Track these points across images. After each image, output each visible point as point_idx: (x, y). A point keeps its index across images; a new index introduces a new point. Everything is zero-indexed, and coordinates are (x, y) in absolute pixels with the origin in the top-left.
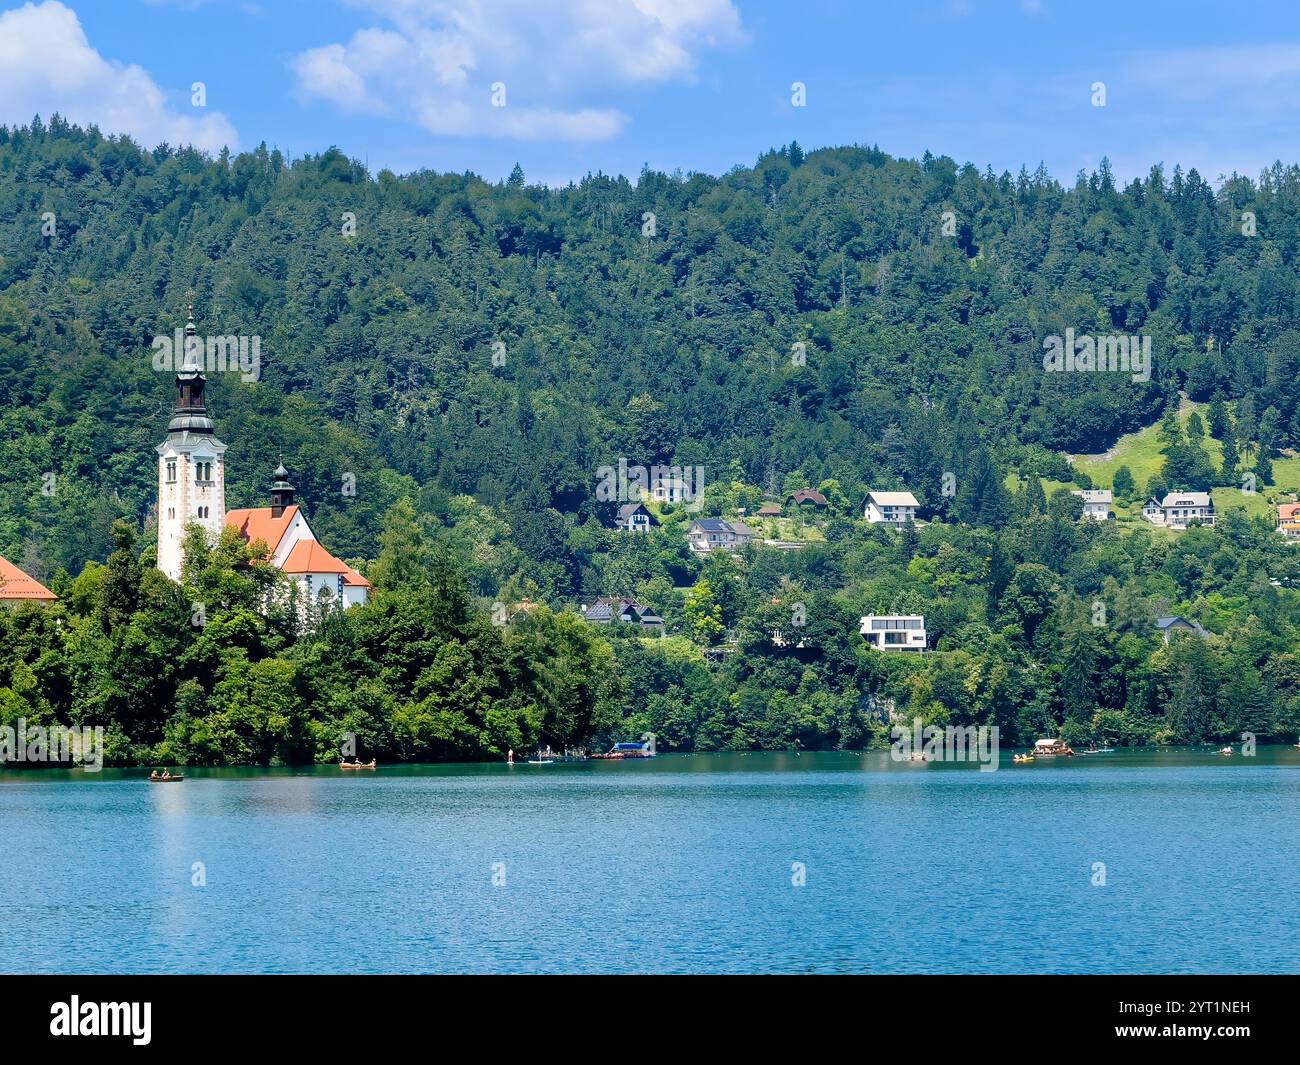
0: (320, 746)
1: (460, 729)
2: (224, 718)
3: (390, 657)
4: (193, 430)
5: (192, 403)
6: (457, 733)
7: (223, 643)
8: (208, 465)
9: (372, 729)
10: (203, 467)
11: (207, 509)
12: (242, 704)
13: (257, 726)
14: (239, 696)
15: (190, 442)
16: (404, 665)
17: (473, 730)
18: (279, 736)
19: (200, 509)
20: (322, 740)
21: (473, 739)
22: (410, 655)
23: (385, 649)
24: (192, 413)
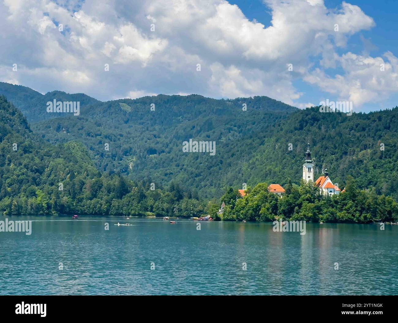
0: (320, 219)
1: (350, 217)
2: (302, 214)
3: (339, 204)
4: (308, 162)
5: (308, 157)
6: (349, 218)
7: (304, 200)
8: (310, 169)
9: (331, 217)
10: (309, 169)
11: (310, 176)
12: (305, 211)
13: (307, 215)
14: (304, 210)
15: (307, 164)
16: (341, 205)
17: (352, 217)
18: (310, 217)
19: (308, 176)
20: (321, 218)
21: (353, 219)
22: (342, 203)
23: (339, 202)
24: (308, 159)
